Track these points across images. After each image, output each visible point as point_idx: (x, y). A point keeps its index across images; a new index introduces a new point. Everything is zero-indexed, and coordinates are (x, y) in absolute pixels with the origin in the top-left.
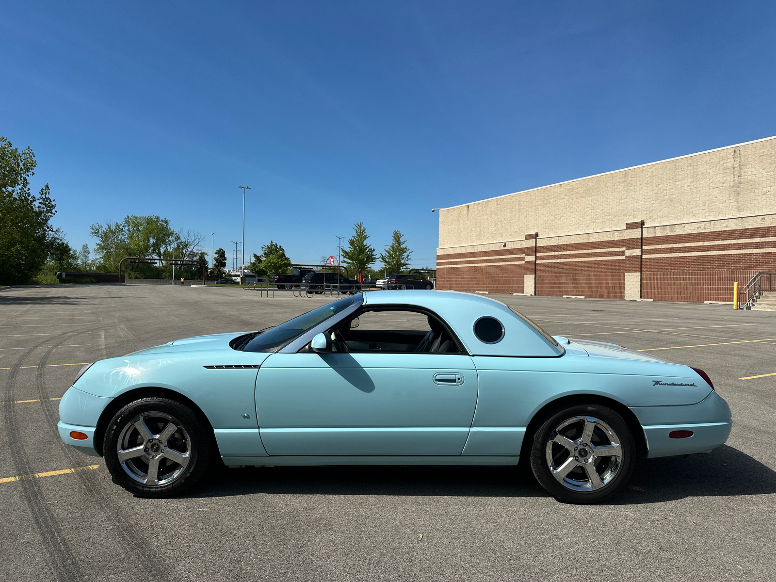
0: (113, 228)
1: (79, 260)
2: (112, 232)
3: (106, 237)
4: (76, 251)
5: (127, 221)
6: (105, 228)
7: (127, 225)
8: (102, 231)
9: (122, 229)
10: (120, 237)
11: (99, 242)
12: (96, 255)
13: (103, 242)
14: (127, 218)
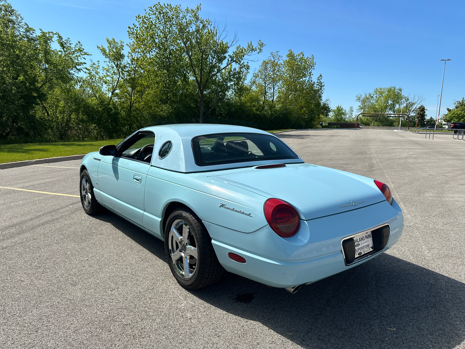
0: (368, 96)
1: (347, 116)
2: (367, 98)
3: (364, 101)
4: (346, 110)
5: (376, 91)
6: (363, 96)
7: (375, 94)
8: (362, 98)
9: (372, 97)
10: (371, 101)
11: (360, 105)
12: (358, 112)
13: (362, 105)
14: (376, 89)
